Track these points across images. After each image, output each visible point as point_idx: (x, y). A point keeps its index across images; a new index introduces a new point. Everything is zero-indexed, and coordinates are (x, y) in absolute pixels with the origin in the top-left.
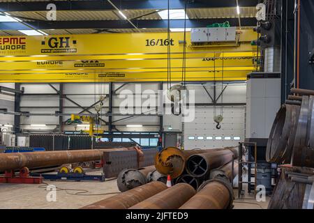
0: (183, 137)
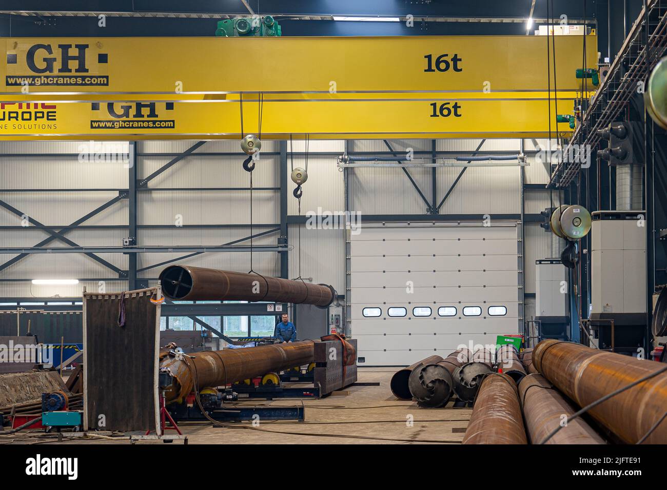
0: (346, 310)
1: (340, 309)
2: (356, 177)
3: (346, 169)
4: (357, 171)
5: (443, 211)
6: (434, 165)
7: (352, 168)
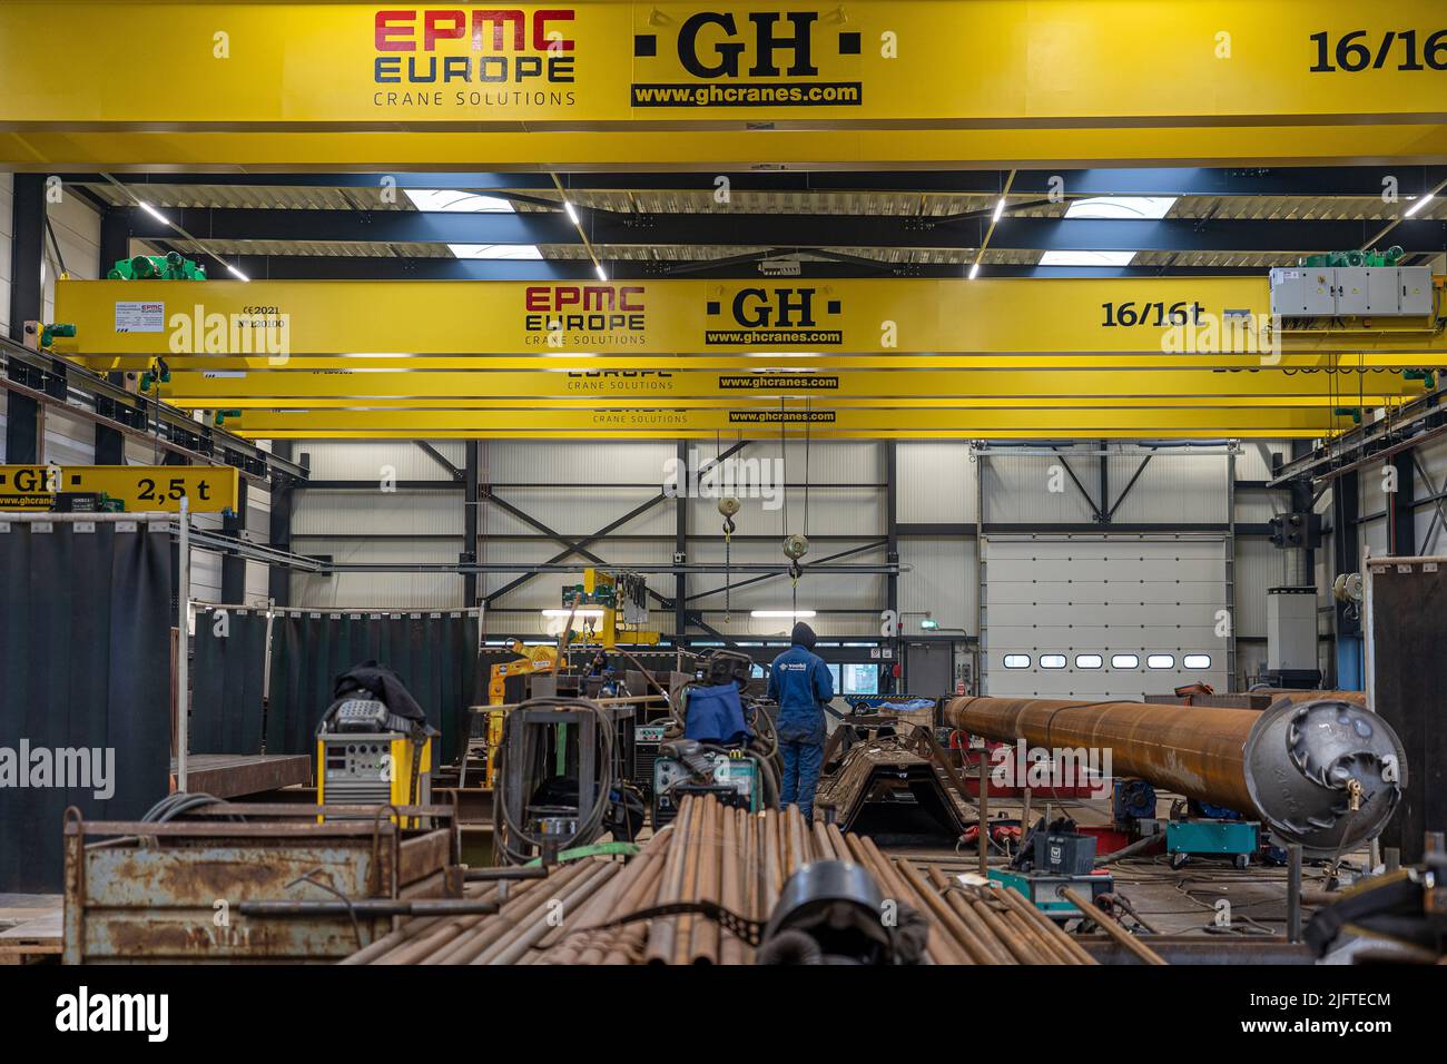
1: (971, 656)
2: (994, 471)
3: (980, 458)
4: (994, 461)
5: (1117, 519)
6: (1103, 453)
7: (988, 457)
